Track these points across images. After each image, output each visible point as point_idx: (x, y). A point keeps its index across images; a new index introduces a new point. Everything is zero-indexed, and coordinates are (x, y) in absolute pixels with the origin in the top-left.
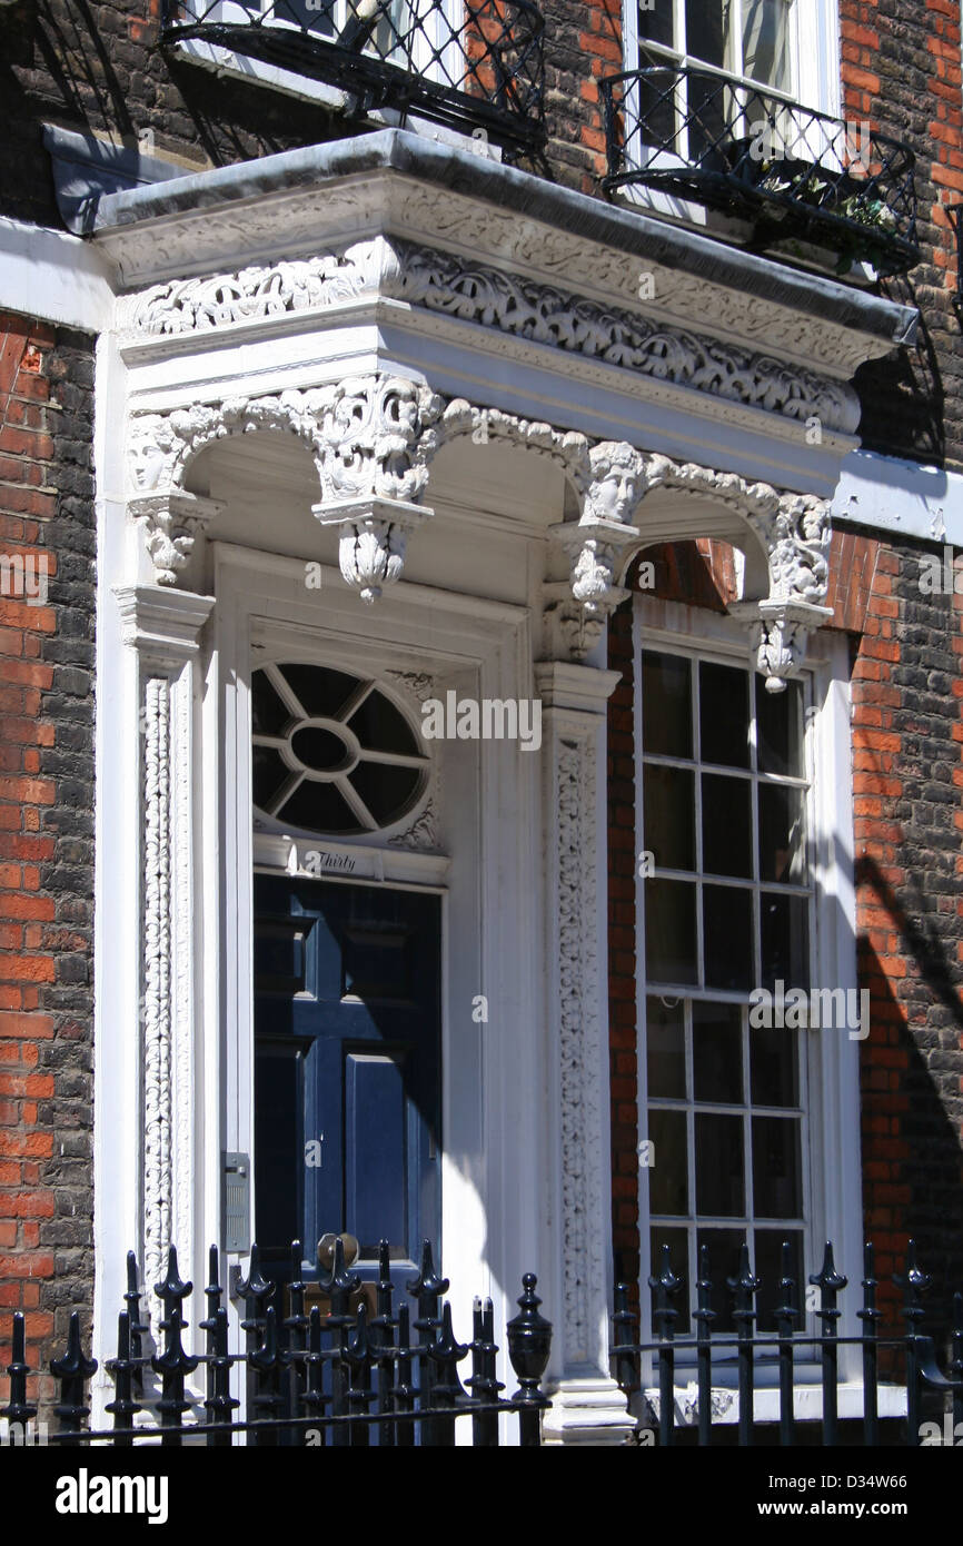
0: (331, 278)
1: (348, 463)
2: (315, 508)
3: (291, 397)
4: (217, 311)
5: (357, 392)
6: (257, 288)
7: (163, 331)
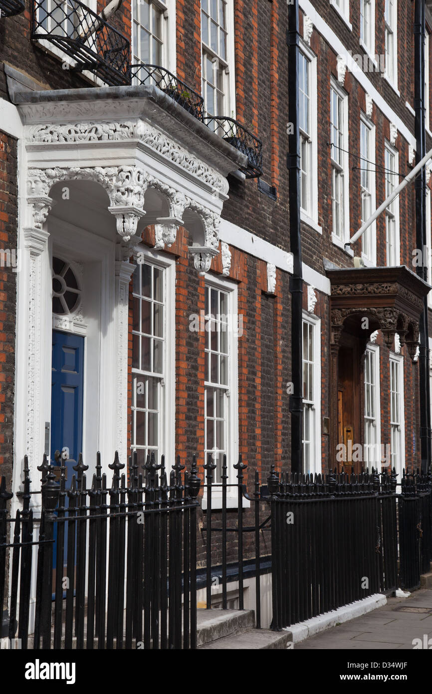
0: (119, 131)
1: (123, 194)
2: (109, 208)
3: (98, 169)
4: (69, 137)
5: (128, 171)
6: (86, 131)
7: (44, 141)
